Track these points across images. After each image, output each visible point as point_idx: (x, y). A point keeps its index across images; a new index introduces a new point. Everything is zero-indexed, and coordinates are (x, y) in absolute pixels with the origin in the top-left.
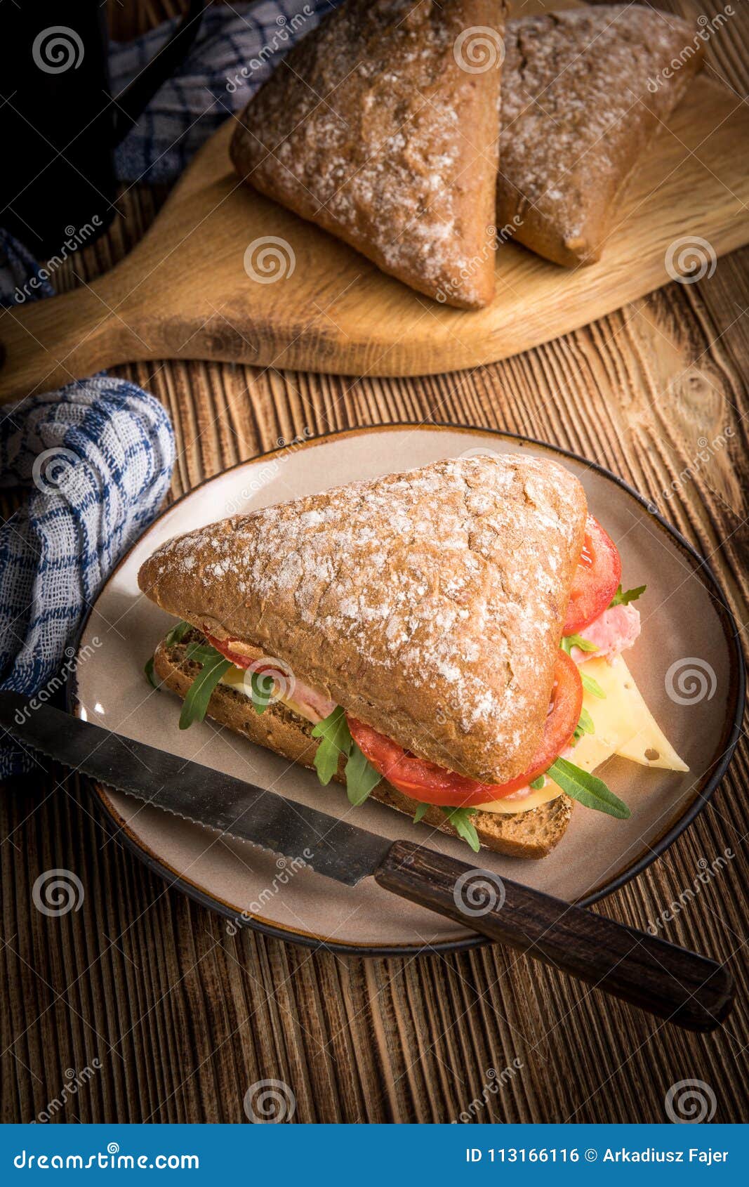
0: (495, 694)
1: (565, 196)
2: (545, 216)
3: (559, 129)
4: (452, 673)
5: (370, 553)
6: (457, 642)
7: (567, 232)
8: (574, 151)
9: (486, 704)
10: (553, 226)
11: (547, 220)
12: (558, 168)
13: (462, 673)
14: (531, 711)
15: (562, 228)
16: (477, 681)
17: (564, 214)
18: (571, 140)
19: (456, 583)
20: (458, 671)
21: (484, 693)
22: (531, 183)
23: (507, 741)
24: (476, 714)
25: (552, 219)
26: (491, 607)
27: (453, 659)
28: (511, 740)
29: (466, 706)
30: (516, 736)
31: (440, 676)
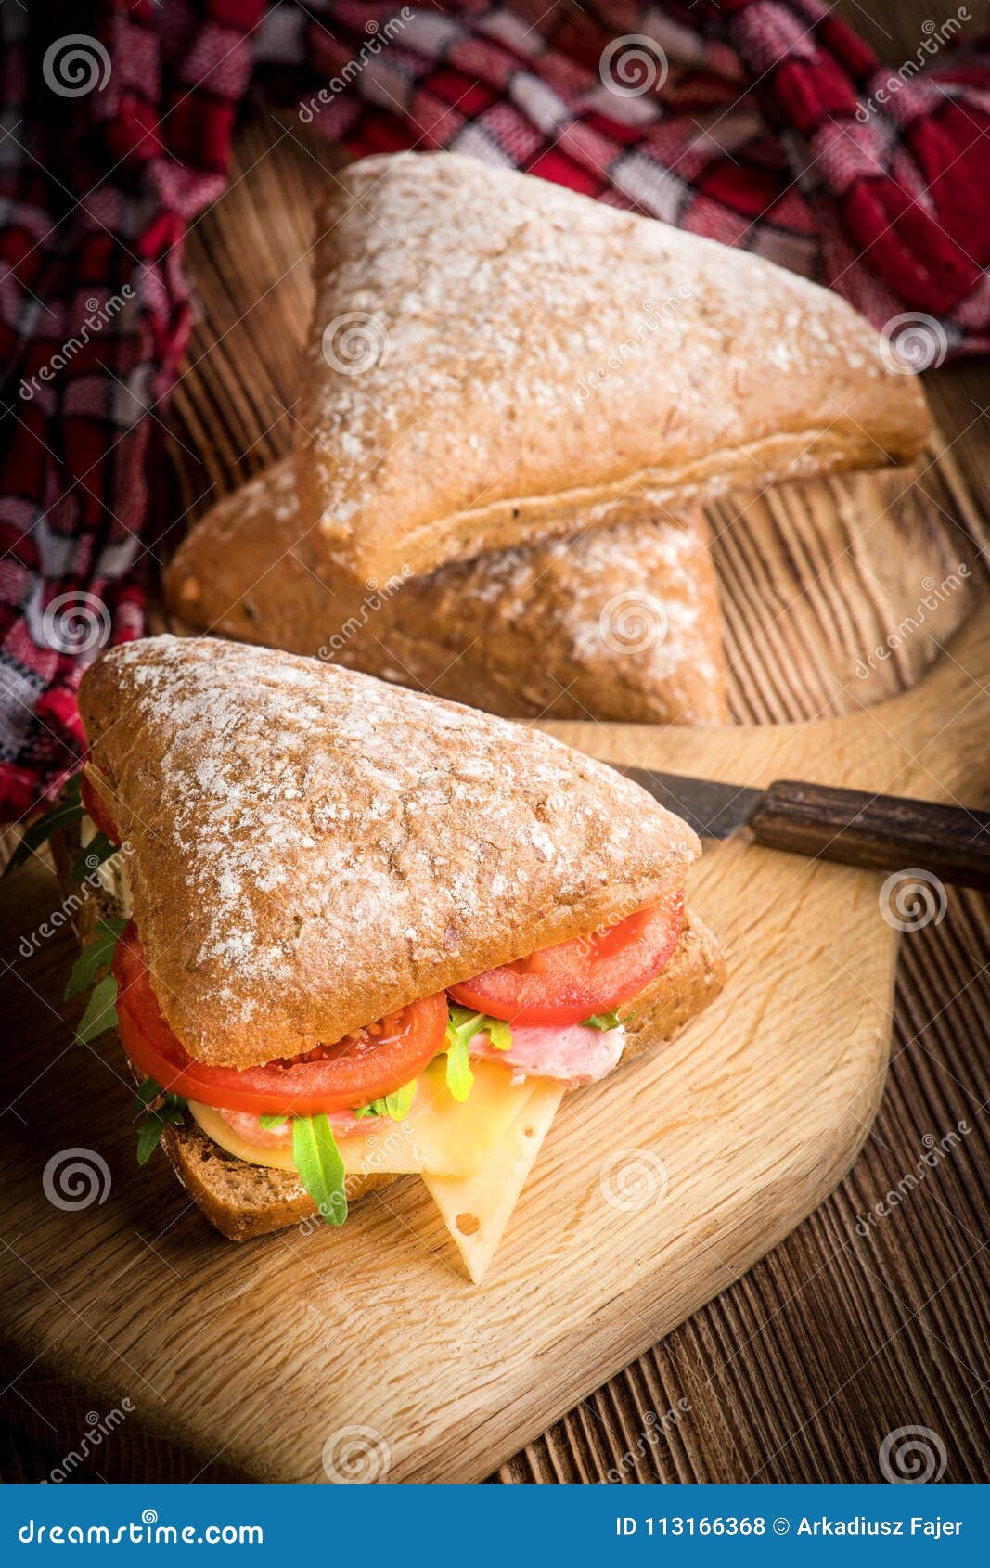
0: (258, 942)
1: (362, 454)
2: (321, 468)
3: (443, 363)
4: (230, 886)
5: (287, 729)
6: (266, 860)
7: (332, 507)
8: (430, 402)
9: (240, 942)
10: (322, 487)
11: (319, 476)
12: (385, 409)
13: (241, 895)
14: (291, 994)
15: (328, 497)
16: (249, 914)
17: (343, 478)
18: (442, 386)
19: (338, 811)
20: (239, 889)
21: (244, 930)
22: (338, 412)
23: (232, 1004)
24: (220, 947)
25: (325, 476)
26: (352, 861)
27: (245, 875)
28: (239, 1007)
29: (215, 931)
30: (249, 1005)
31: (216, 884)
